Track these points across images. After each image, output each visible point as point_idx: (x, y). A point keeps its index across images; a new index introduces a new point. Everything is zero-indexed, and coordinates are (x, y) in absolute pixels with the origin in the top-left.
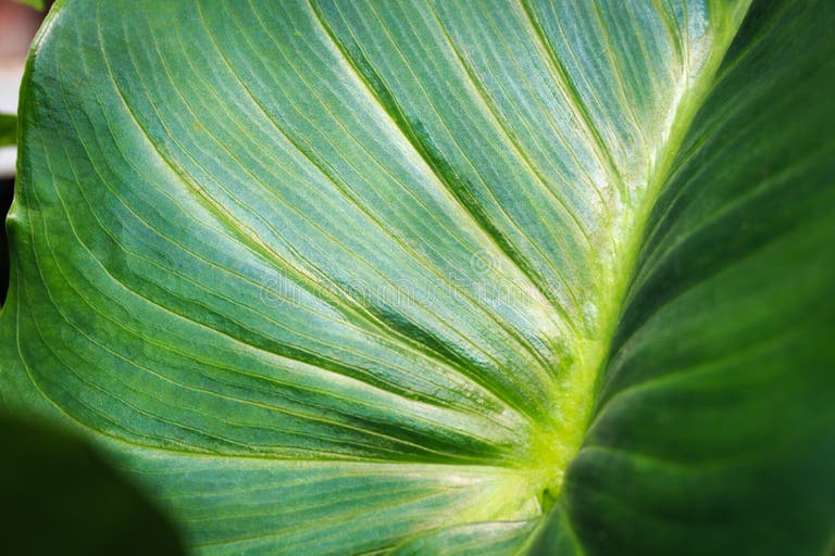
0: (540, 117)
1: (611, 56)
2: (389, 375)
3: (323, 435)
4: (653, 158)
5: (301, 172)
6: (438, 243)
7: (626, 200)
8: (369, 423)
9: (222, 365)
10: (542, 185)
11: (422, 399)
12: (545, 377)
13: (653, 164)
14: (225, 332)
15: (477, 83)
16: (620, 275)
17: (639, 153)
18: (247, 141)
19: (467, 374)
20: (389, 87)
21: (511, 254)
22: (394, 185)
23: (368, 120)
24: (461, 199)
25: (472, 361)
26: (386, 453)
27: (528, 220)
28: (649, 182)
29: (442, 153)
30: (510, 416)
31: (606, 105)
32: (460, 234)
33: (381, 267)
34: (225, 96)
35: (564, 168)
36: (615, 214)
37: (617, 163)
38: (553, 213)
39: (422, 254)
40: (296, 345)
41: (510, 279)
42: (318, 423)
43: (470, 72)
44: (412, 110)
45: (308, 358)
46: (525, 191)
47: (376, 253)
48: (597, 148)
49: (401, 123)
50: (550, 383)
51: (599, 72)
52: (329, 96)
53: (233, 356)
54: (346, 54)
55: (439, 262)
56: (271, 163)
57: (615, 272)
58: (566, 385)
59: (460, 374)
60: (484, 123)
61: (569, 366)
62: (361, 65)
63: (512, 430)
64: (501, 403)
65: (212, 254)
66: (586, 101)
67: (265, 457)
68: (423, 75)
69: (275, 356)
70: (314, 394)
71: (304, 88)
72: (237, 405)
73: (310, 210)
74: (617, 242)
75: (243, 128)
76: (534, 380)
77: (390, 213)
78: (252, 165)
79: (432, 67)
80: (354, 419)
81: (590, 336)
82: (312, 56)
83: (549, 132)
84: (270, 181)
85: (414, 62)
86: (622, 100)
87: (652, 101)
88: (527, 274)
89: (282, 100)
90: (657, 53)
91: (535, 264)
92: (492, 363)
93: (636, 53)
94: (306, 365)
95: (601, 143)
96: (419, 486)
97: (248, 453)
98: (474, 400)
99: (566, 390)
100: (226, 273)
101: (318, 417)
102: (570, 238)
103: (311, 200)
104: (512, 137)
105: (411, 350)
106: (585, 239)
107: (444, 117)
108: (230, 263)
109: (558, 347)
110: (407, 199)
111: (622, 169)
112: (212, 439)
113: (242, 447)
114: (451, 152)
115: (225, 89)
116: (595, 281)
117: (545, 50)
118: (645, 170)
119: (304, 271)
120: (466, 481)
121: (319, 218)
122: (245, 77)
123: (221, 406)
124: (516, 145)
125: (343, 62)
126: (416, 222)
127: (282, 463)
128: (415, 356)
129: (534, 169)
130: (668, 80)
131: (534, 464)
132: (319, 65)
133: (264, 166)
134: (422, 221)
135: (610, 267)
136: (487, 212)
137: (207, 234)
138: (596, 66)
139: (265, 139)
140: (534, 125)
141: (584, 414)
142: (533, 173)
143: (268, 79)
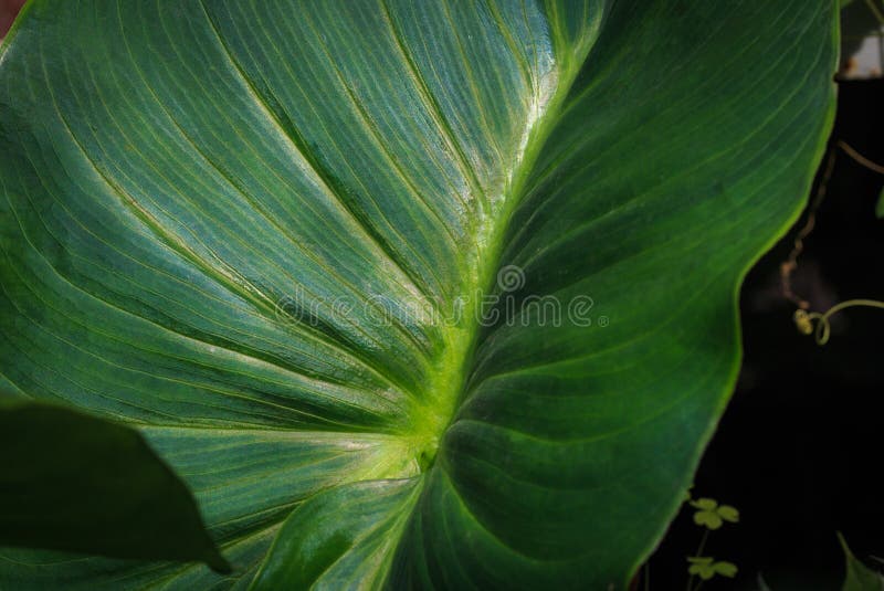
0: (415, 140)
1: (474, 89)
2: (295, 359)
3: (241, 409)
4: (510, 176)
5: (218, 188)
6: (332, 247)
7: (489, 212)
8: (278, 398)
9: (155, 350)
10: (418, 199)
11: (322, 378)
12: (422, 359)
13: (510, 180)
14: (157, 323)
15: (363, 112)
16: (483, 274)
17: (498, 172)
18: (171, 160)
19: (358, 357)
20: (289, 115)
21: (393, 256)
22: (296, 198)
23: (273, 143)
24: (351, 210)
25: (363, 346)
26: (292, 423)
27: (407, 227)
28: (507, 196)
29: (334, 170)
30: (394, 393)
31: (471, 131)
32: (351, 239)
33: (286, 267)
34: (152, 121)
35: (437, 185)
36: (479, 223)
37: (480, 180)
38: (428, 222)
39: (319, 257)
40: (219, 334)
41: (393, 277)
42: (236, 398)
43: (357, 103)
44: (310, 135)
45: (228, 344)
46: (405, 204)
47: (281, 255)
48: (463, 167)
49: (300, 146)
50: (426, 364)
51: (465, 103)
52: (239, 122)
53: (165, 343)
54: (253, 86)
55: (334, 263)
56: (192, 179)
57: (479, 271)
58: (441, 365)
59: (352, 357)
60: (370, 146)
61: (441, 350)
62: (265, 96)
63: (396, 404)
64: (386, 381)
65: (145, 256)
66: (454, 127)
67: (191, 427)
68: (319, 105)
69: (201, 343)
70: (233, 374)
71: (219, 115)
72: (168, 383)
73: (225, 219)
74: (481, 246)
75: (168, 149)
76: (413, 363)
77: (291, 222)
78: (176, 180)
79: (325, 97)
80: (265, 395)
81: (459, 326)
82: (224, 87)
83: (423, 153)
84: (193, 195)
85: (312, 94)
86: (484, 126)
87: (508, 127)
88: (406, 273)
89: (200, 125)
90: (512, 87)
91: (413, 264)
92: (379, 347)
93: (495, 87)
94: (225, 350)
95: (467, 163)
96: (318, 451)
97: (176, 423)
98: (365, 379)
99: (439, 370)
100: (158, 272)
101: (235, 393)
102: (442, 243)
103: (225, 211)
104: (393, 158)
105: (312, 337)
106: (454, 245)
107: (337, 141)
108: (161, 264)
109: (431, 333)
110: (306, 209)
111: (484, 186)
112: (148, 412)
113: (170, 419)
114: (342, 171)
115: (152, 115)
116: (464, 279)
117: (418, 84)
118: (503, 186)
119: (222, 271)
120: (357, 446)
121: (233, 226)
122: (168, 104)
123: (154, 384)
124: (397, 165)
125: (250, 92)
126: (313, 229)
127: (204, 431)
128: (315, 343)
129: (411, 185)
130: (521, 110)
131: (414, 430)
132: (231, 95)
133: (186, 181)
134: (319, 228)
135: (475, 268)
136: (372, 220)
137: (140, 239)
138: (462, 98)
139: (187, 159)
140: (411, 148)
141: (453, 390)
142: (411, 189)
143: (187, 106)
